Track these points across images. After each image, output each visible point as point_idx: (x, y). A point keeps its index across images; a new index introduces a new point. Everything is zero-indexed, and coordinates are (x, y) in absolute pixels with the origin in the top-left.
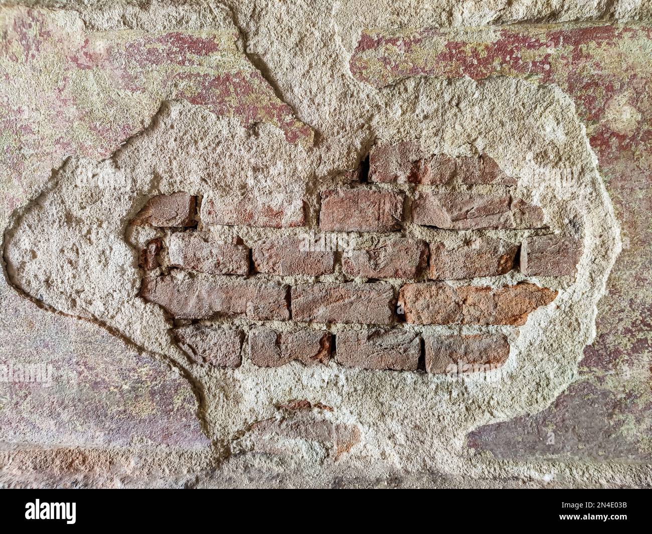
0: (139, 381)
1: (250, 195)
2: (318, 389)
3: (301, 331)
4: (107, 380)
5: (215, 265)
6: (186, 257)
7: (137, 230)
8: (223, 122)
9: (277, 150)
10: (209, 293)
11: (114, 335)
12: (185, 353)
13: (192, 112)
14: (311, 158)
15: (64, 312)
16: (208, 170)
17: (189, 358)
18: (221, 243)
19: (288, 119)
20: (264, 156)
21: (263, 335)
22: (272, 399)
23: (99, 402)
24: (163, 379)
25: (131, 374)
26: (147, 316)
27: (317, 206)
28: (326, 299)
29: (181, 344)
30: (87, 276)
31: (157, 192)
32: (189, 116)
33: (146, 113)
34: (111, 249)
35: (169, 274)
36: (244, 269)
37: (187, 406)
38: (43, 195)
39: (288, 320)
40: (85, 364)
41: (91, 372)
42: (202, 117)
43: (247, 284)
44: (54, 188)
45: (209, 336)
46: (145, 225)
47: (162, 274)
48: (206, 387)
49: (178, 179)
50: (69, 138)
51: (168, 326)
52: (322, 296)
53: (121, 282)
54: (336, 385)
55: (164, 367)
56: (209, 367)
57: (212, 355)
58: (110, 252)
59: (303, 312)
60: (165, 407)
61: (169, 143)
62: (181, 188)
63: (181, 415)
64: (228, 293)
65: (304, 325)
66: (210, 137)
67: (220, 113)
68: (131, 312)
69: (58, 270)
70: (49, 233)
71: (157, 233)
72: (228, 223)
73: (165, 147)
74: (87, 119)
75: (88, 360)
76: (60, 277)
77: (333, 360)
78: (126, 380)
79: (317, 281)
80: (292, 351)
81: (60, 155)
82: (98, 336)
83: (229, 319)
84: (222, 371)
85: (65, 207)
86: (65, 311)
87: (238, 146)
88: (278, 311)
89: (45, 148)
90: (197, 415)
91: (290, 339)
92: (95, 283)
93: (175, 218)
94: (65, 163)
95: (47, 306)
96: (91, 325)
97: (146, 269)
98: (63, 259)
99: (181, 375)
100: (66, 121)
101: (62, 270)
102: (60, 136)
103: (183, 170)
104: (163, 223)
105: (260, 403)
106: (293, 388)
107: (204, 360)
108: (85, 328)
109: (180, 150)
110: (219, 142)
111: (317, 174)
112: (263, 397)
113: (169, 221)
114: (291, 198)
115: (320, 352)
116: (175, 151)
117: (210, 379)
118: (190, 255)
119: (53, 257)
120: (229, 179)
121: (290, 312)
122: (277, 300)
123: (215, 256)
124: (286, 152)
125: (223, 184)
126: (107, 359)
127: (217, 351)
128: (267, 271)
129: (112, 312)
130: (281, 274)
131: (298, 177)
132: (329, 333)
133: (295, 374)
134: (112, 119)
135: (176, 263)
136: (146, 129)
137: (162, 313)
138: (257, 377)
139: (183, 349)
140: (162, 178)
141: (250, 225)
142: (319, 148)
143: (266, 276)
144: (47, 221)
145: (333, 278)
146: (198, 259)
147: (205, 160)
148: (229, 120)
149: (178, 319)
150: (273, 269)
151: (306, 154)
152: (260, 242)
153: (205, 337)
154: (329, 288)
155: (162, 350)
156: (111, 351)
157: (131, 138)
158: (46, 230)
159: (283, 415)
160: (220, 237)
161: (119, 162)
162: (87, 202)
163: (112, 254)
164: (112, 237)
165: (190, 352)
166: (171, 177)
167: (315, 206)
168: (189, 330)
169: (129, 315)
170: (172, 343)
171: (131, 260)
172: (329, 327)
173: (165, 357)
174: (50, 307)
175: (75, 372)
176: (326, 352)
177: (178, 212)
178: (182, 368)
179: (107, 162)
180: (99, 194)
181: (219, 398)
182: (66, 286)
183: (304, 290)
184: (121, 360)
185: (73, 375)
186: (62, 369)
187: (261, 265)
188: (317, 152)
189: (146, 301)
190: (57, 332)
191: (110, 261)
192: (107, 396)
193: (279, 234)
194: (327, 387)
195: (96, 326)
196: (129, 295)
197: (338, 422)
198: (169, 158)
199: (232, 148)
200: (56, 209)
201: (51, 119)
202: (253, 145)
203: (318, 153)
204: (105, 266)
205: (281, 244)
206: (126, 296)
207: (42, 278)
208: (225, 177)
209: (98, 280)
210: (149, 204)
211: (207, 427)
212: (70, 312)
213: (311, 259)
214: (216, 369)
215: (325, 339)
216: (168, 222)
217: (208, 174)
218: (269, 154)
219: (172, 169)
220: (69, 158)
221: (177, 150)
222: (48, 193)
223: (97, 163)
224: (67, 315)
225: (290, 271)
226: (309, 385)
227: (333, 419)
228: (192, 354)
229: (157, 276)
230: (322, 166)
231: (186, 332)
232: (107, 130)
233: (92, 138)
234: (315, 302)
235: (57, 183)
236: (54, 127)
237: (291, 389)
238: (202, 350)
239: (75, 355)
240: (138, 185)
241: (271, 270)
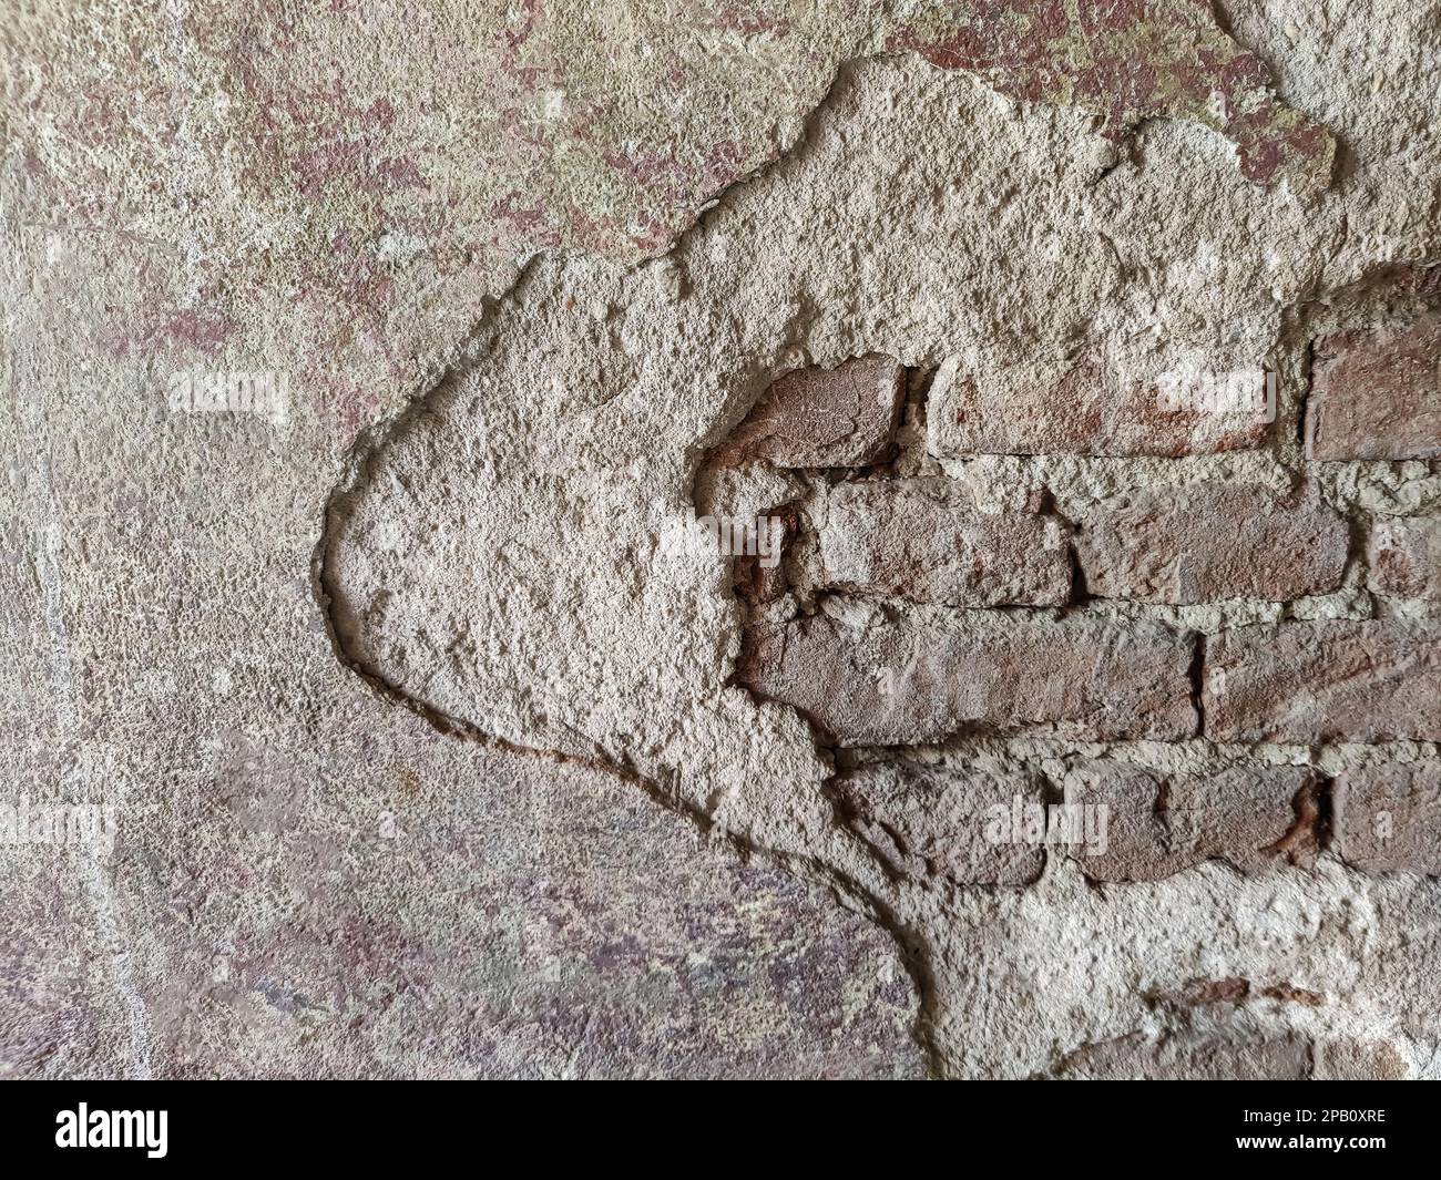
0: (741, 941)
1: (1094, 358)
2: (1289, 940)
3: (1231, 772)
4: (641, 938)
5: (969, 578)
6: (878, 559)
7: (726, 480)
8: (1031, 124)
9: (1202, 208)
10: (950, 667)
11: (666, 807)
12: (874, 852)
13: (931, 94)
14: (1317, 227)
15: (512, 740)
16: (975, 281)
17: (887, 865)
18: (994, 510)
19: (1255, 101)
20: (1157, 228)
21: (1116, 784)
22: (1138, 979)
23: (617, 1005)
24: (812, 934)
25: (715, 921)
26: (762, 744)
27: (1302, 383)
28: (1317, 672)
29: (860, 825)
30: (578, 627)
31: (802, 357)
32: (919, 109)
33: (789, 103)
34: (655, 542)
35: (820, 611)
36: (1060, 587)
37: (883, 1007)
38: (448, 382)
39: (1194, 737)
40: (576, 895)
41: (592, 918)
42: (960, 110)
43: (1068, 633)
44: (484, 359)
45: (945, 794)
46: (751, 465)
47: (800, 614)
48: (938, 948)
49: (871, 316)
50: (538, 195)
51: (825, 772)
52: (1305, 663)
53: (685, 642)
54: (1343, 930)
55: (817, 896)
56: (946, 888)
57: (955, 851)
58: (652, 552)
59: (1241, 712)
60: (817, 1015)
61: (851, 200)
62: (878, 343)
63: (866, 1037)
64: (1009, 663)
65: (1239, 750)
66: (983, 175)
67: (1030, 93)
68: (714, 731)
69: (490, 614)
70: (466, 500)
71: (790, 488)
72: (1019, 447)
73: (841, 211)
74: (597, 131)
75: (584, 882)
76: (497, 636)
77: (1327, 854)
78: (700, 940)
79: (1287, 617)
80: (1204, 832)
81: (508, 250)
82: (616, 810)
83: (995, 743)
84: (987, 898)
85: (515, 416)
86: (515, 738)
87: (1074, 199)
88: (1162, 711)
89: (461, 230)
90: (914, 1035)
91: (1199, 798)
92: (602, 648)
93: (847, 438)
94: (524, 276)
95: (458, 725)
96: (597, 780)
97: (755, 600)
98: (506, 580)
99: (868, 917)
100: (530, 140)
101: (503, 612)
102: (510, 190)
103: (894, 283)
104: (807, 457)
105: (1101, 992)
106: (1206, 943)
107: (931, 869)
108: (578, 788)
109: (886, 219)
110: (1014, 191)
111: (1325, 280)
112: (1111, 971)
113: (828, 447)
114: (1227, 359)
115: (1290, 832)
116: (872, 224)
117: (952, 925)
118: (892, 550)
119: (477, 574)
120: (1039, 307)
121: (1201, 712)
122: (1162, 678)
123: (969, 551)
124: (1233, 212)
125: (1017, 325)
126: (645, 879)
127: (972, 839)
128: (1126, 592)
129: (654, 735)
130: (1176, 597)
131: (1264, 292)
132: (1319, 774)
133: (1215, 900)
134: (677, 128)
135: (847, 575)
136: (785, 156)
137: (805, 732)
138: (1093, 912)
139: (868, 837)
140: (819, 313)
141: (1086, 452)
142: (1343, 195)
143: (1124, 605)
144: (459, 463)
145: (1342, 606)
146: (917, 564)
147: (967, 249)
148: (1053, 116)
149: (848, 750)
150: (1149, 586)
151: (1300, 216)
152: (1112, 504)
153: (932, 799)
154: (1330, 636)
155: (807, 843)
156: (658, 855)
157: (735, 184)
158: (454, 491)
159: (1165, 1023)
160: (991, 492)
161: (692, 266)
162: (586, 399)
163: (657, 557)
164: (659, 505)
165: (888, 846)
166: (852, 310)
167: (1295, 384)
168: (883, 780)
169: (709, 743)
170: (836, 823)
171: (716, 573)
172: (1316, 755)
173: (818, 864)
174: (470, 727)
175: (543, 919)
176: (1309, 832)
177: (861, 419)
178: (869, 898)
179: (657, 268)
180: (623, 370)
181: (977, 981)
182: (514, 662)
183: (1248, 646)
184: (685, 880)
185: (538, 928)
186: (504, 911)
187: (1109, 577)
188: (1335, 208)
189: (758, 698)
190: (492, 803)
191: (649, 580)
192: (639, 985)
193: (1174, 477)
194: (1318, 936)
195: (613, 780)
196: (706, 684)
197: (1333, 1035)
198: (853, 246)
199: (1053, 208)
200: (487, 424)
201: (483, 136)
202: (1126, 197)
203: (1337, 211)
204: (633, 596)
205: (1184, 504)
206: (698, 685)
207: (441, 639)
208: (1027, 299)
209: (610, 640)
210: (770, 399)
211: (941, 1069)
212: (529, 741)
213: (1277, 547)
214: (967, 895)
215: (1308, 791)
216: (823, 451)
217: (975, 293)
218: (1176, 221)
219: (859, 282)
220: (536, 260)
221: (879, 221)
222: (464, 373)
223: (625, 271)
224: (523, 750)
225: (1205, 587)
226: (1259, 933)
227: (1316, 1030)
228: (895, 852)
229: (788, 621)
230: (1346, 253)
231: (875, 786)
232: (662, 165)
233: (612, 193)
234: (1282, 682)
235: (494, 341)
236: (490, 162)
237: (1200, 946)
238: (923, 840)
239: (546, 869)
240: (747, 338)
241: (1142, 590)
